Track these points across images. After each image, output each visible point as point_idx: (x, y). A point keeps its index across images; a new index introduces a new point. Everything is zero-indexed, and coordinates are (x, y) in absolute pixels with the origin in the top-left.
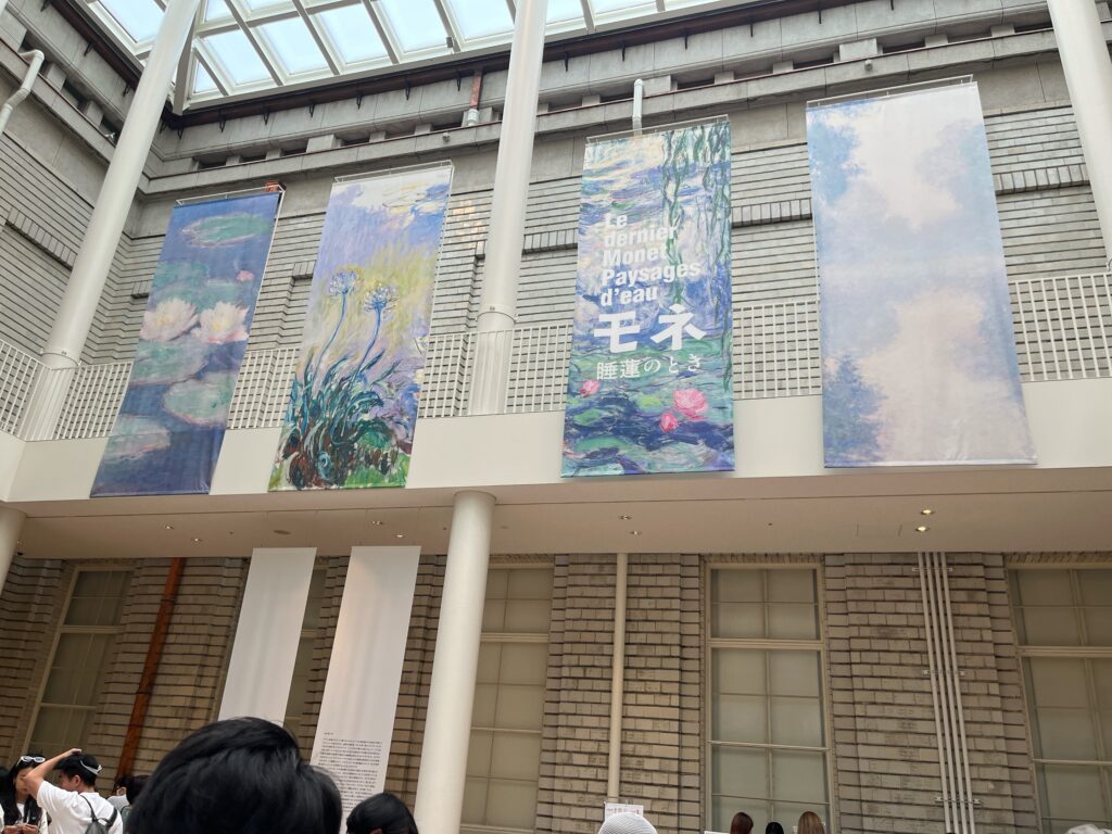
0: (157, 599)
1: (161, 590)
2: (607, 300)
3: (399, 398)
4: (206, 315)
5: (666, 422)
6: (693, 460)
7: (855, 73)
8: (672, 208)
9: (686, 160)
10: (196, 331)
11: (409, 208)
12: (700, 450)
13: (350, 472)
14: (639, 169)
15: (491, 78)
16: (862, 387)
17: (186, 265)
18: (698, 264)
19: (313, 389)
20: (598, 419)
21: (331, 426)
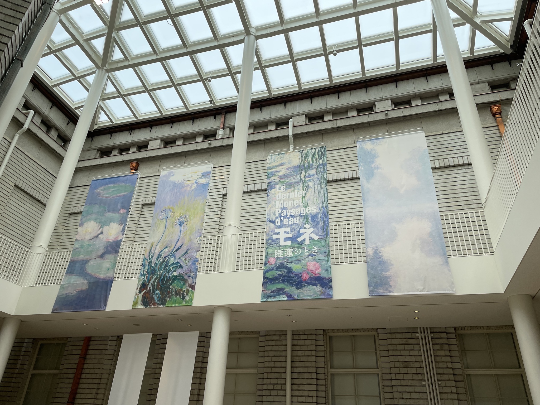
0: (77, 357)
1: (79, 352)
2: (278, 223)
3: (190, 265)
4: (106, 229)
5: (304, 276)
6: (316, 293)
7: (381, 117)
8: (303, 183)
9: (309, 163)
10: (101, 236)
11: (194, 181)
12: (318, 289)
13: (168, 299)
14: (290, 166)
15: (229, 116)
16: (383, 261)
17: (97, 206)
18: (315, 207)
19: (153, 261)
20: (276, 275)
21: (160, 278)
